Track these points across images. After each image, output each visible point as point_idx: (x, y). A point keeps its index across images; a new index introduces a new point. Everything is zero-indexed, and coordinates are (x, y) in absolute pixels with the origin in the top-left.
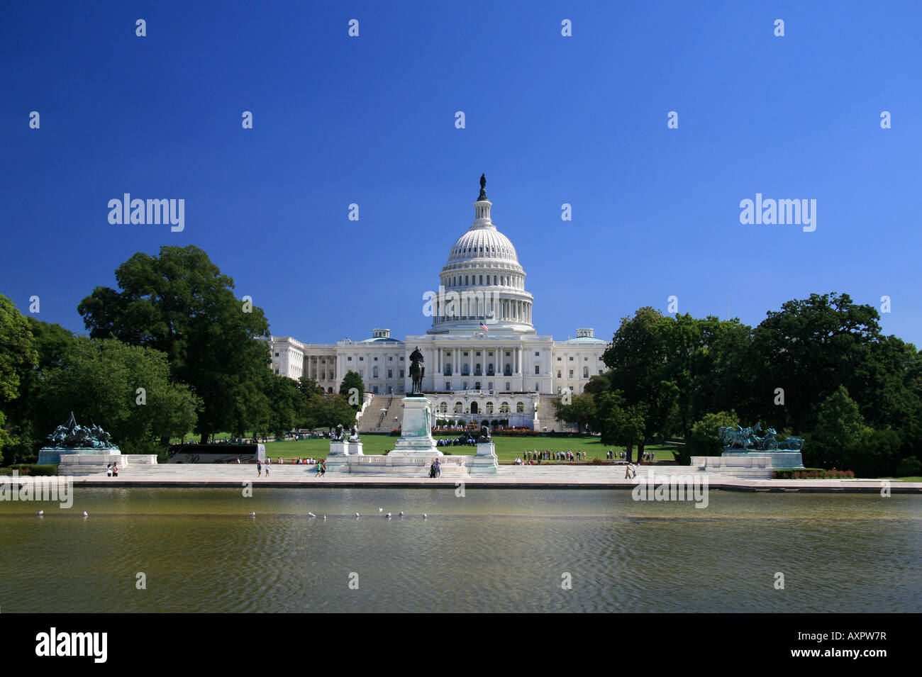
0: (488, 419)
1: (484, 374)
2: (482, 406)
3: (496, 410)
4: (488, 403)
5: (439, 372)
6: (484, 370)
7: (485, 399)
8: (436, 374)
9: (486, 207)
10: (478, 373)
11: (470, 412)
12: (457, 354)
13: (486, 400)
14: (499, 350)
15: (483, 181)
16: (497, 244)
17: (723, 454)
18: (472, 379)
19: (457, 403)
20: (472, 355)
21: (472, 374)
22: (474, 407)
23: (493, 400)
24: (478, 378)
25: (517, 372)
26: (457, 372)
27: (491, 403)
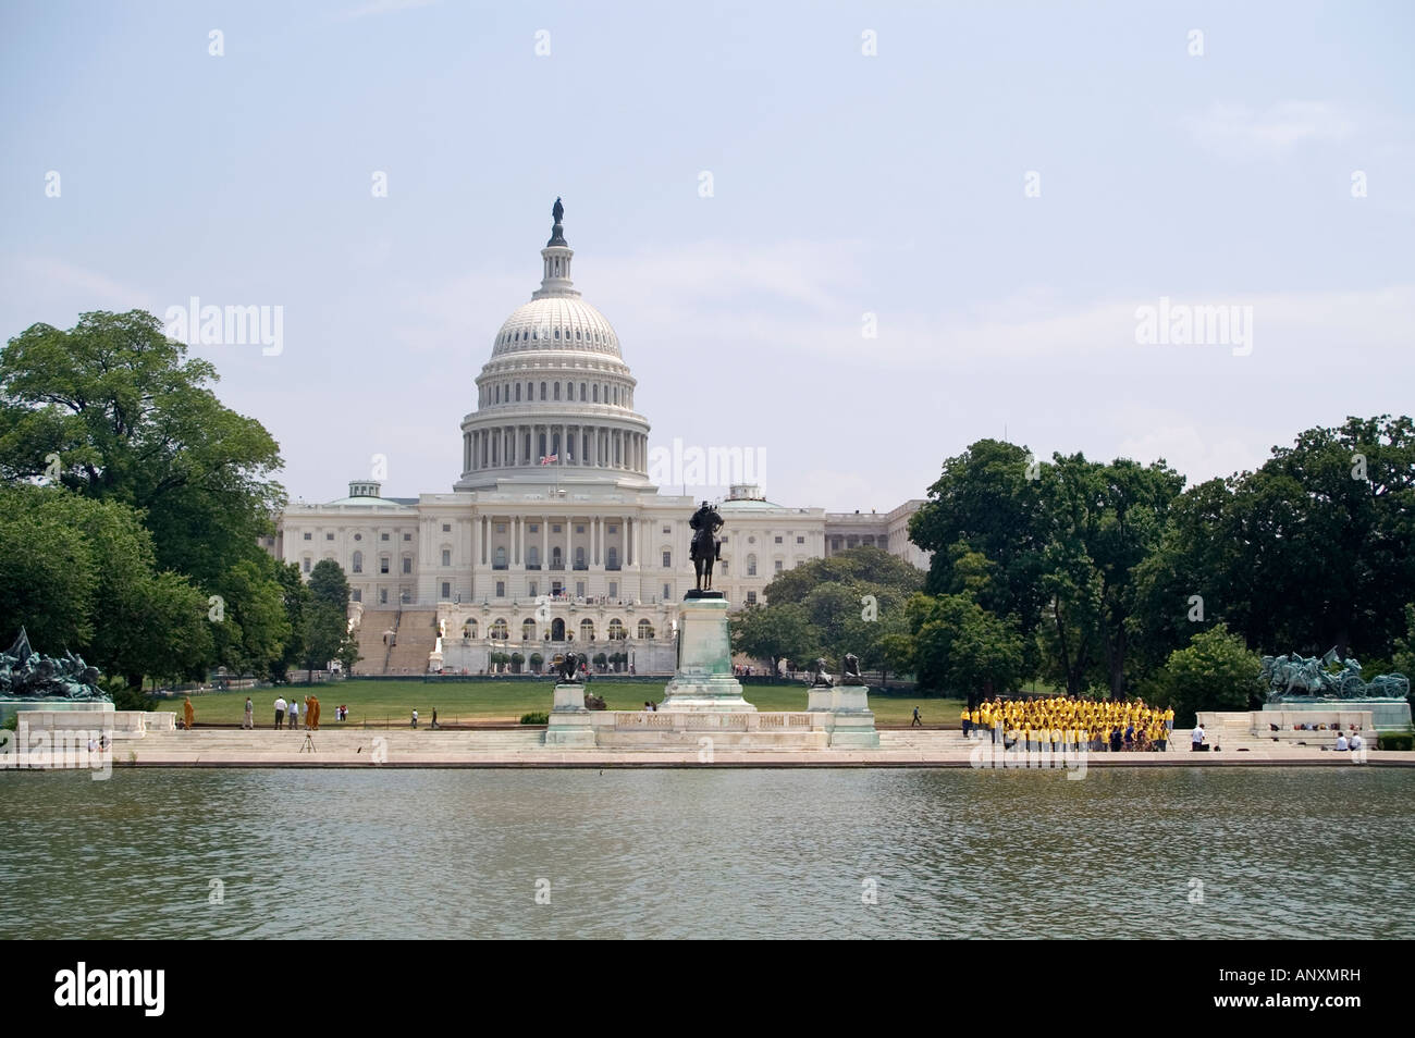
0: (586, 652)
1: (569, 567)
2: (573, 625)
3: (602, 634)
4: (584, 622)
5: (484, 561)
6: (569, 557)
7: (578, 615)
8: (479, 566)
9: (564, 258)
10: (557, 564)
11: (550, 639)
12: (517, 528)
13: (580, 617)
14: (597, 523)
15: (558, 211)
16: (585, 326)
17: (1265, 706)
18: (546, 577)
19: (526, 622)
20: (546, 529)
21: (545, 566)
22: (558, 628)
23: (594, 617)
24: (557, 574)
25: (630, 563)
26: (517, 562)
27: (590, 622)
